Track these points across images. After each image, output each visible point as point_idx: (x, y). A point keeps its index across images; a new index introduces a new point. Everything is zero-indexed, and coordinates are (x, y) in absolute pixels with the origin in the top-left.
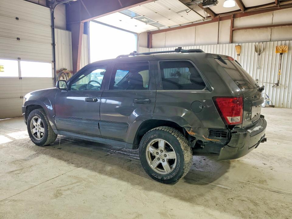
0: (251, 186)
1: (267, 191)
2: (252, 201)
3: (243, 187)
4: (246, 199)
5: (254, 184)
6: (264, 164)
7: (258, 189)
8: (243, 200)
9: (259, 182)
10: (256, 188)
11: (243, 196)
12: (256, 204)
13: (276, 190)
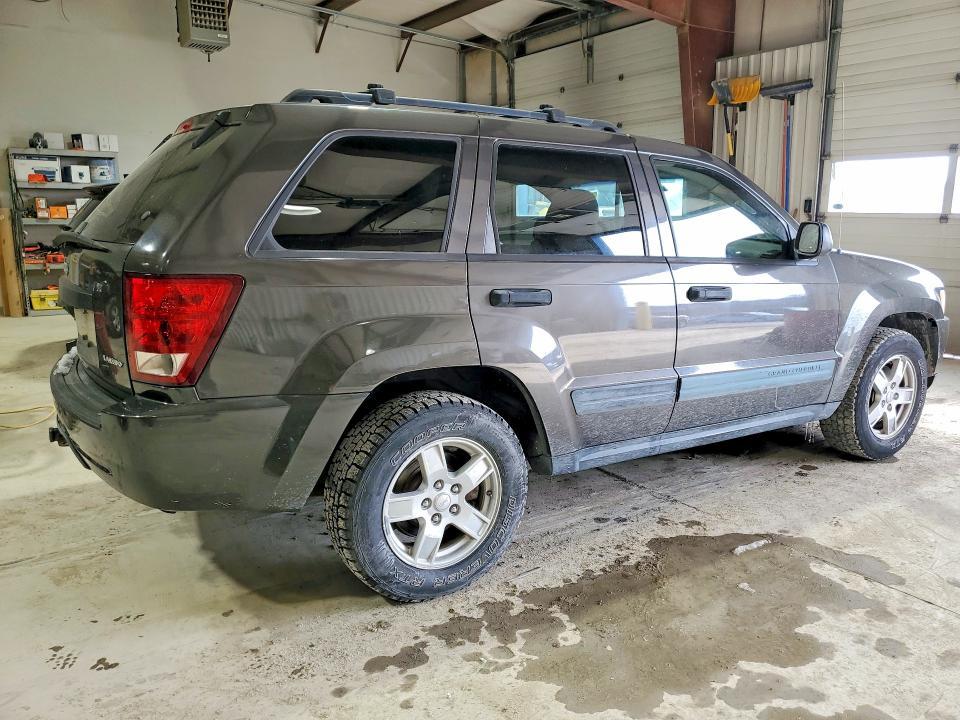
0: (91, 545)
1: (38, 556)
2: (64, 516)
3: (113, 532)
4: (79, 514)
5: (86, 554)
6: (103, 664)
7: (65, 547)
8: (86, 509)
9: (74, 567)
10: (73, 545)
11: (93, 517)
12: (52, 516)
13: (16, 569)
